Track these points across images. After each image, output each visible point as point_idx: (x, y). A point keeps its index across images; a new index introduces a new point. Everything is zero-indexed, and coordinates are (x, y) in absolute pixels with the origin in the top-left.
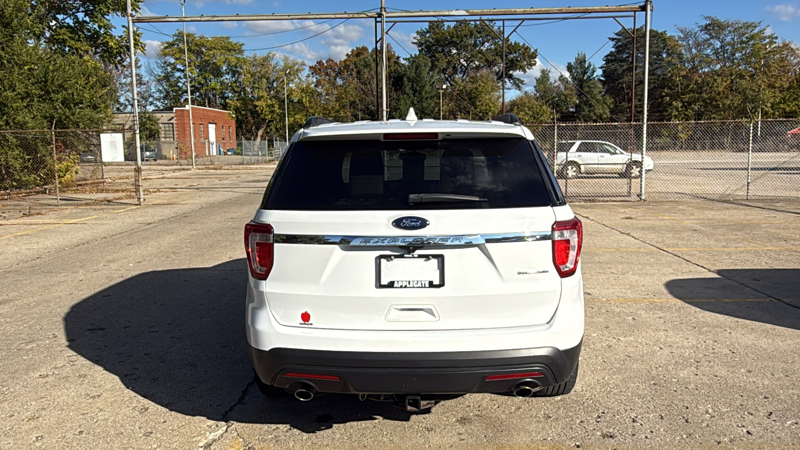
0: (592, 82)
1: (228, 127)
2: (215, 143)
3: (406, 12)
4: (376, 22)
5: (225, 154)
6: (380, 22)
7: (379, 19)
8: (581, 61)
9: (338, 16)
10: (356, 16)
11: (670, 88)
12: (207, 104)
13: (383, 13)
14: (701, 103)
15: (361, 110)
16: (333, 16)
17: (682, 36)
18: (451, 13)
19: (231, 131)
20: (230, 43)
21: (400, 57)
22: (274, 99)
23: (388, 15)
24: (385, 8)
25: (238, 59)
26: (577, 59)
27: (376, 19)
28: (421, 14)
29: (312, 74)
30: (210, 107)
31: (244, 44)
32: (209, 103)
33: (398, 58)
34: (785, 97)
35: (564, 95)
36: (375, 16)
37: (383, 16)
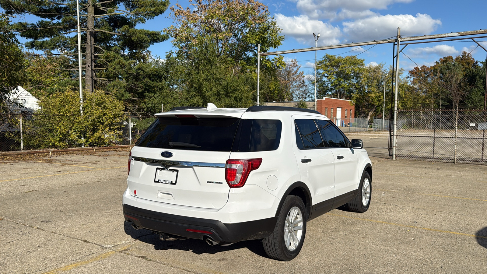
1: (349, 109)
2: (340, 119)
3: (415, 37)
4: (394, 45)
5: (346, 126)
6: (396, 45)
7: (396, 43)
9: (369, 43)
10: (381, 42)
12: (339, 96)
13: (399, 39)
15: (442, 99)
16: (366, 44)
18: (447, 35)
19: (351, 112)
20: (355, 59)
21: (478, 62)
22: (380, 93)
23: (402, 40)
24: (400, 36)
25: (359, 69)
27: (394, 43)
28: (425, 37)
29: (411, 75)
30: (340, 98)
31: (364, 60)
32: (340, 96)
33: (477, 62)
36: (393, 41)
37: (398, 41)
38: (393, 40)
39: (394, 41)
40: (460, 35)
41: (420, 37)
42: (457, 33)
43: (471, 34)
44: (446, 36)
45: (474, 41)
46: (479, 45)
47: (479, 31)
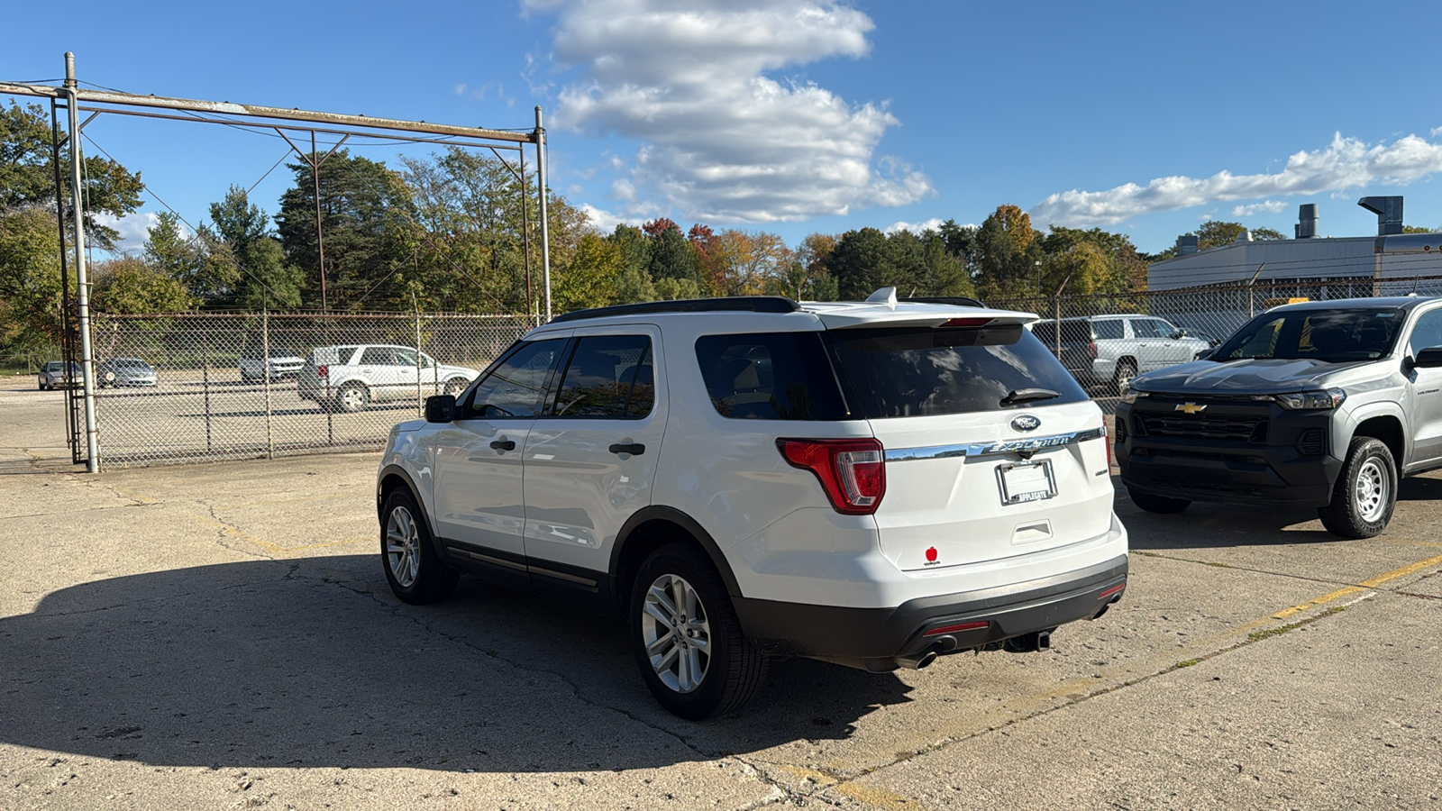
0: (261, 241)
3: (122, 93)
4: (54, 106)
6: (65, 107)
7: (61, 101)
8: (238, 203)
10: (7, 88)
11: (400, 260)
13: (72, 89)
14: (453, 286)
17: (412, 173)
18: (215, 107)
23: (82, 95)
24: (75, 81)
26: (230, 199)
27: (52, 101)
28: (153, 101)
34: (569, 280)
35: (213, 263)
36: (52, 94)
37: (71, 96)
38: (49, 89)
39: (56, 94)
40: (247, 112)
41: (139, 96)
42: (241, 107)
43: (275, 115)
44: (214, 109)
45: (283, 137)
46: (294, 148)
47: (293, 111)
